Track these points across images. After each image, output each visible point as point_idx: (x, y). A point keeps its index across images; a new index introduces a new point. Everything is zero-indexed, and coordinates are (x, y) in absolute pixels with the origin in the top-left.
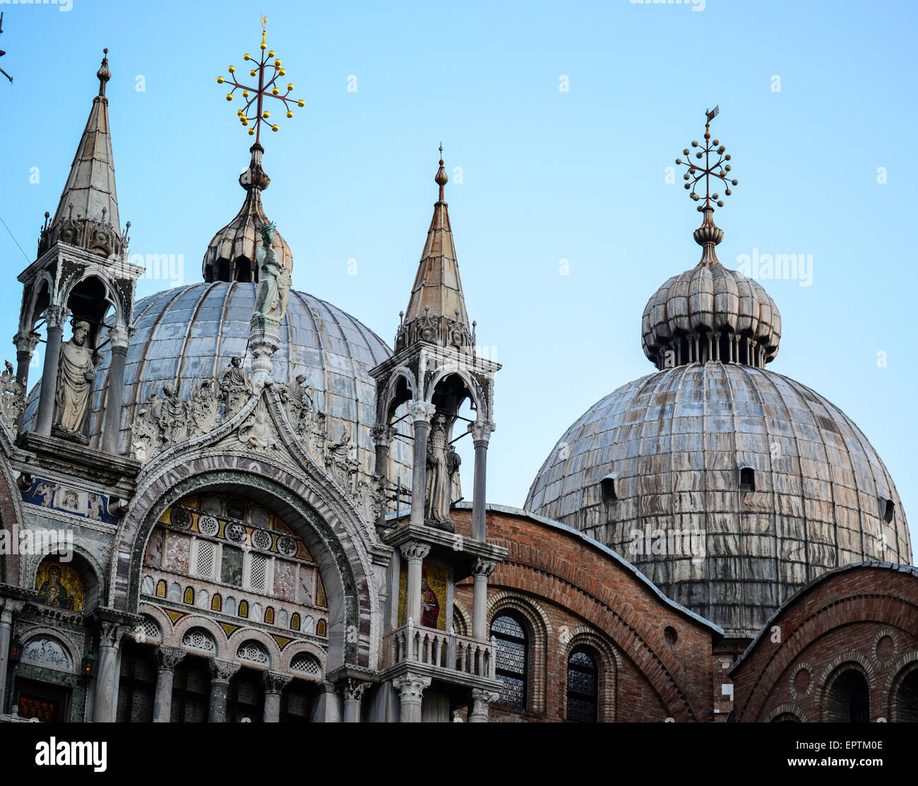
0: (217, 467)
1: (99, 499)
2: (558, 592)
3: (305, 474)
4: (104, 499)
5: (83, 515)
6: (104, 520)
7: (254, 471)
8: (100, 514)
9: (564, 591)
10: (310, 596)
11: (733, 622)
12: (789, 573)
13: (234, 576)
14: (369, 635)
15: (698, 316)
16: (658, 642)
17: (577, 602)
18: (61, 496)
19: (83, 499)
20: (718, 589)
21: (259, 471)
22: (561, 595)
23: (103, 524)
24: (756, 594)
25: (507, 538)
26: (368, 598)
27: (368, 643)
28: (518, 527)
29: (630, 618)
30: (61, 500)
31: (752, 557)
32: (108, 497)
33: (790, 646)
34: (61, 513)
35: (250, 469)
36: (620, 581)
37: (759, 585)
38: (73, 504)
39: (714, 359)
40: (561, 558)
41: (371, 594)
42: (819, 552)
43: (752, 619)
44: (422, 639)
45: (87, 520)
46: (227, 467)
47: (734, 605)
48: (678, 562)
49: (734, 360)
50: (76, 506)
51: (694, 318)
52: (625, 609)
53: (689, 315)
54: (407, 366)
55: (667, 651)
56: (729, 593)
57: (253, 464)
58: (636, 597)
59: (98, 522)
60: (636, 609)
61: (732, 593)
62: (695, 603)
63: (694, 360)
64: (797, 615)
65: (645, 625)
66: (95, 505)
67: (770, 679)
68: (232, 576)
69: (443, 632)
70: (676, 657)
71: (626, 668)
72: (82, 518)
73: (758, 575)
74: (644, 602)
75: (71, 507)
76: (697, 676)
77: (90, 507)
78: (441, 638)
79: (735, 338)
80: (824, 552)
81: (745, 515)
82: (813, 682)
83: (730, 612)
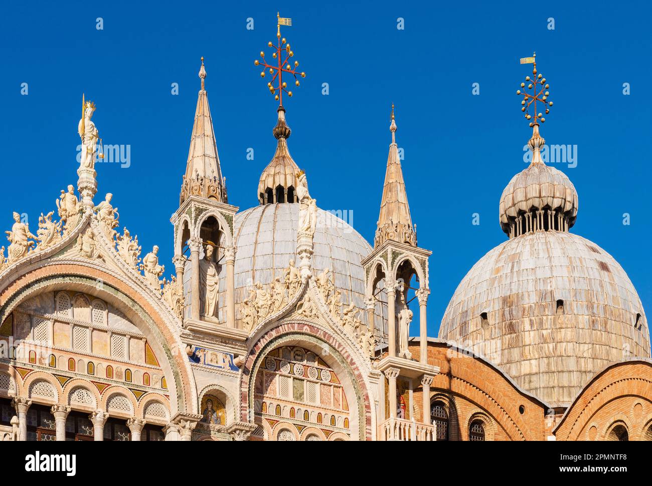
0: (287, 331)
1: (228, 356)
2: (463, 389)
3: (332, 331)
4: (231, 356)
5: (221, 367)
6: (232, 369)
7: (306, 331)
8: (230, 366)
9: (466, 388)
10: (340, 405)
11: (553, 397)
12: (583, 364)
13: (300, 396)
14: (371, 425)
15: (531, 200)
16: (516, 415)
17: (473, 394)
18: (209, 357)
19: (221, 357)
20: (545, 377)
21: (309, 332)
22: (465, 390)
23: (232, 371)
24: (565, 380)
25: (435, 358)
26: (369, 403)
27: (371, 430)
28: (441, 350)
29: (501, 402)
30: (210, 359)
31: (563, 356)
32: (233, 355)
33: (586, 413)
34: (210, 367)
35: (304, 331)
36: (496, 379)
37: (567, 373)
38: (215, 361)
39: (540, 228)
40: (464, 368)
41: (370, 401)
42: (600, 350)
43: (563, 395)
44: (398, 426)
45: (223, 370)
46: (292, 330)
47: (553, 387)
48: (523, 362)
49: (552, 228)
50: (217, 362)
51: (529, 202)
52: (498, 396)
53: (527, 200)
54: (381, 257)
55: (521, 420)
56: (550, 380)
57: (306, 327)
58: (504, 389)
59: (229, 371)
60: (504, 396)
61: (552, 379)
62: (533, 387)
63: (529, 230)
64: (590, 393)
65: (509, 405)
66: (227, 361)
67: (575, 433)
68: (299, 396)
69: (408, 421)
70: (526, 423)
71: (500, 432)
72: (221, 369)
73: (567, 367)
74: (508, 391)
75: (214, 362)
76: (536, 434)
77: (224, 362)
78: (408, 425)
79: (552, 213)
80: (602, 350)
81: (559, 330)
82: (598, 434)
83: (551, 392)
